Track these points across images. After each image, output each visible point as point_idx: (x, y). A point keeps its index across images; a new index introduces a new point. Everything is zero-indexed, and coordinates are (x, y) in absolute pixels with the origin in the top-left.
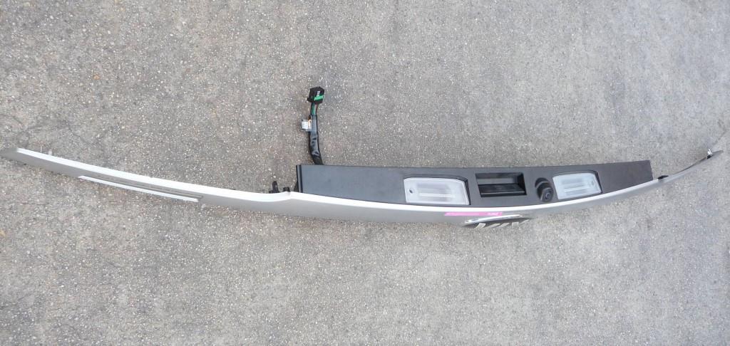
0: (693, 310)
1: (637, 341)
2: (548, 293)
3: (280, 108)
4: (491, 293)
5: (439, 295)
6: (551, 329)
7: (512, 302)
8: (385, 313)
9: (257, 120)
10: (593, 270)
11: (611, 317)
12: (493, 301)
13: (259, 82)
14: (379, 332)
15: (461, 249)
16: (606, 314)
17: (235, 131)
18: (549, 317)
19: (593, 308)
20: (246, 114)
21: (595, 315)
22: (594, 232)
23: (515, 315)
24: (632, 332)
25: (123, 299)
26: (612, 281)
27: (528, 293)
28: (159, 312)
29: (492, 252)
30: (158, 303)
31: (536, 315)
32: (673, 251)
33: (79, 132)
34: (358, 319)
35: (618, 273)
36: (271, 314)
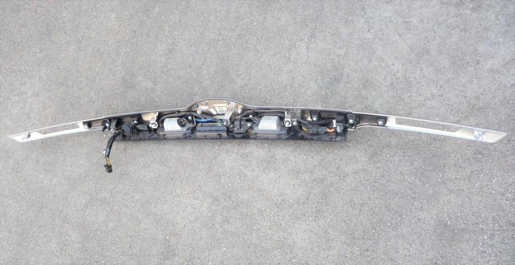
0: (373, 259)
1: (294, 261)
2: (224, 204)
3: (106, 90)
4: (182, 193)
5: (151, 186)
6: (218, 227)
7: (195, 202)
8: (121, 187)
9: (95, 95)
10: (267, 199)
11: (273, 235)
12: (182, 198)
13: (101, 80)
14: (115, 195)
15: (171, 165)
16: (269, 232)
17: (87, 99)
18: (219, 219)
19: (258, 224)
20: (93, 93)
21: (259, 229)
22: (276, 174)
23: (194, 211)
24: (291, 253)
25: (33, 157)
26: (282, 211)
27: (208, 200)
28: (41, 164)
29: (191, 171)
30: (42, 160)
31: (210, 215)
32: (363, 204)
33: (40, 98)
34: (107, 187)
35: (290, 206)
36: (75, 175)
